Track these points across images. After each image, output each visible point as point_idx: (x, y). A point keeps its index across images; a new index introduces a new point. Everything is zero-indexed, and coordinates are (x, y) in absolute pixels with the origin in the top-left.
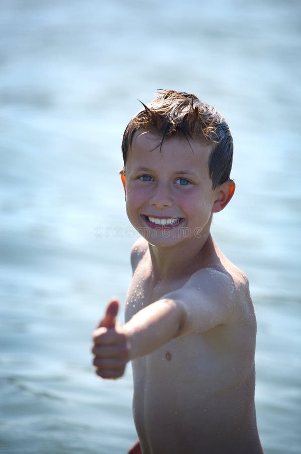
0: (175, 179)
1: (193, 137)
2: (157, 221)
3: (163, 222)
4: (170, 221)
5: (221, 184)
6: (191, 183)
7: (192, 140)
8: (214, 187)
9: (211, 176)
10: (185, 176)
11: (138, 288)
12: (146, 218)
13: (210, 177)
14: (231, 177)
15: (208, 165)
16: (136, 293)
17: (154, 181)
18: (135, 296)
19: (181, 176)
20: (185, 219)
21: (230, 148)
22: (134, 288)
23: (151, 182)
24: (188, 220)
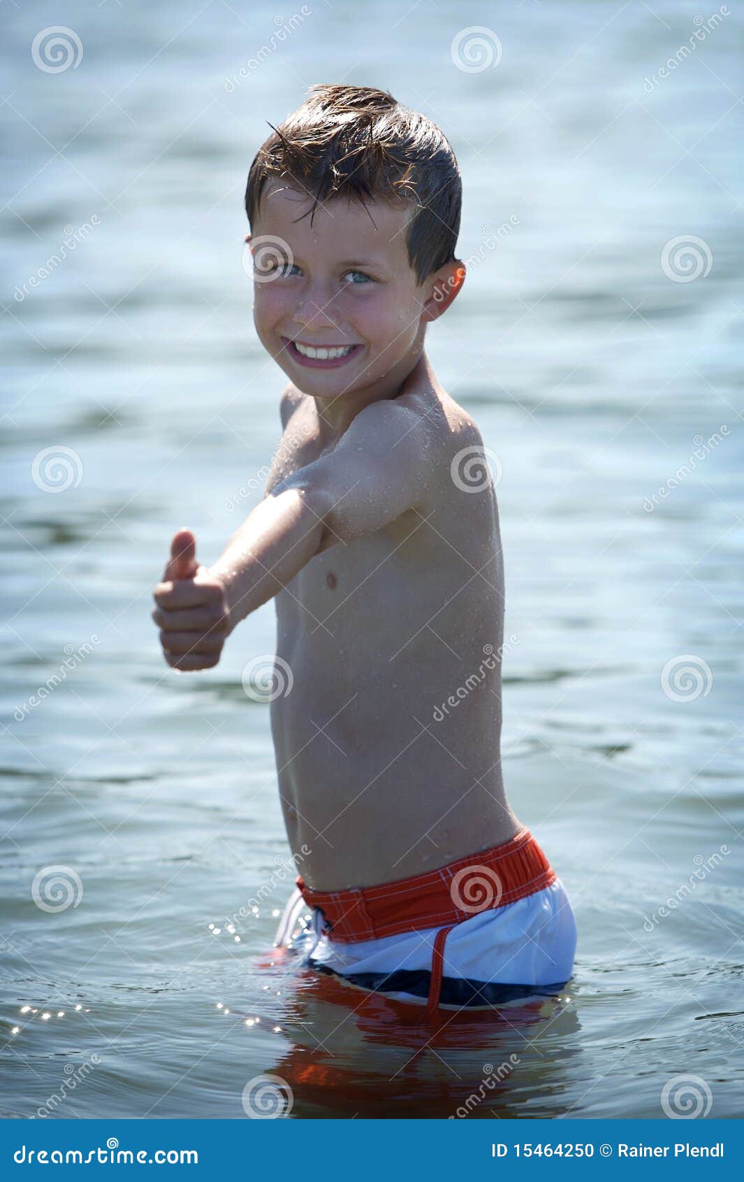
0: (343, 273)
1: (374, 196)
2: (310, 353)
3: (322, 354)
4: (333, 353)
5: (435, 272)
6: (374, 281)
7: (373, 203)
8: (421, 280)
9: (414, 261)
10: (360, 268)
11: (286, 463)
12: (292, 346)
13: (411, 265)
14: (457, 255)
15: (405, 246)
16: (282, 474)
17: (302, 275)
18: (282, 478)
19: (353, 268)
20: (363, 346)
21: (454, 201)
22: (279, 466)
23: (298, 277)
24: (369, 347)
